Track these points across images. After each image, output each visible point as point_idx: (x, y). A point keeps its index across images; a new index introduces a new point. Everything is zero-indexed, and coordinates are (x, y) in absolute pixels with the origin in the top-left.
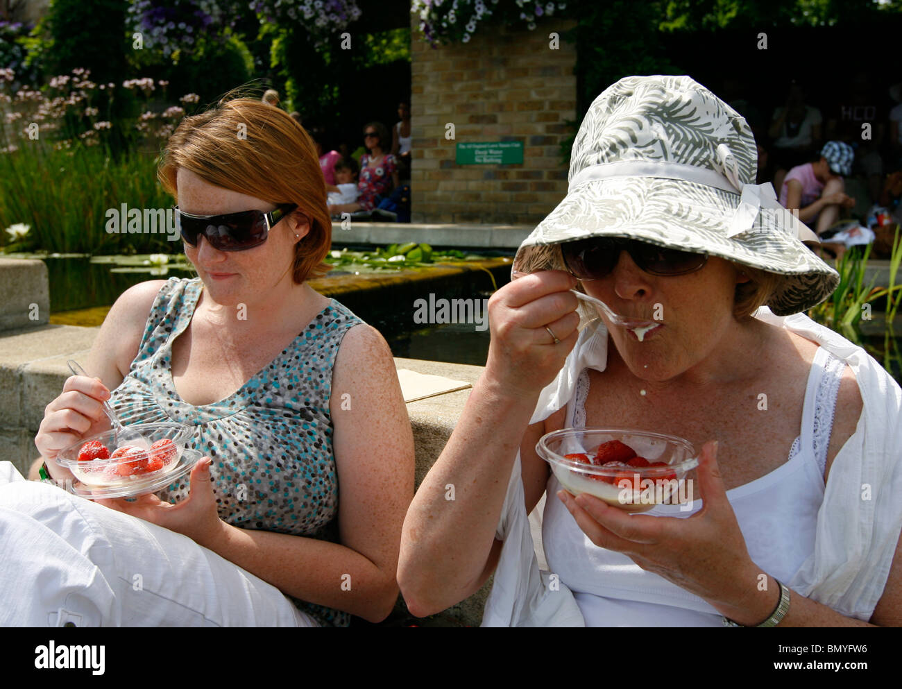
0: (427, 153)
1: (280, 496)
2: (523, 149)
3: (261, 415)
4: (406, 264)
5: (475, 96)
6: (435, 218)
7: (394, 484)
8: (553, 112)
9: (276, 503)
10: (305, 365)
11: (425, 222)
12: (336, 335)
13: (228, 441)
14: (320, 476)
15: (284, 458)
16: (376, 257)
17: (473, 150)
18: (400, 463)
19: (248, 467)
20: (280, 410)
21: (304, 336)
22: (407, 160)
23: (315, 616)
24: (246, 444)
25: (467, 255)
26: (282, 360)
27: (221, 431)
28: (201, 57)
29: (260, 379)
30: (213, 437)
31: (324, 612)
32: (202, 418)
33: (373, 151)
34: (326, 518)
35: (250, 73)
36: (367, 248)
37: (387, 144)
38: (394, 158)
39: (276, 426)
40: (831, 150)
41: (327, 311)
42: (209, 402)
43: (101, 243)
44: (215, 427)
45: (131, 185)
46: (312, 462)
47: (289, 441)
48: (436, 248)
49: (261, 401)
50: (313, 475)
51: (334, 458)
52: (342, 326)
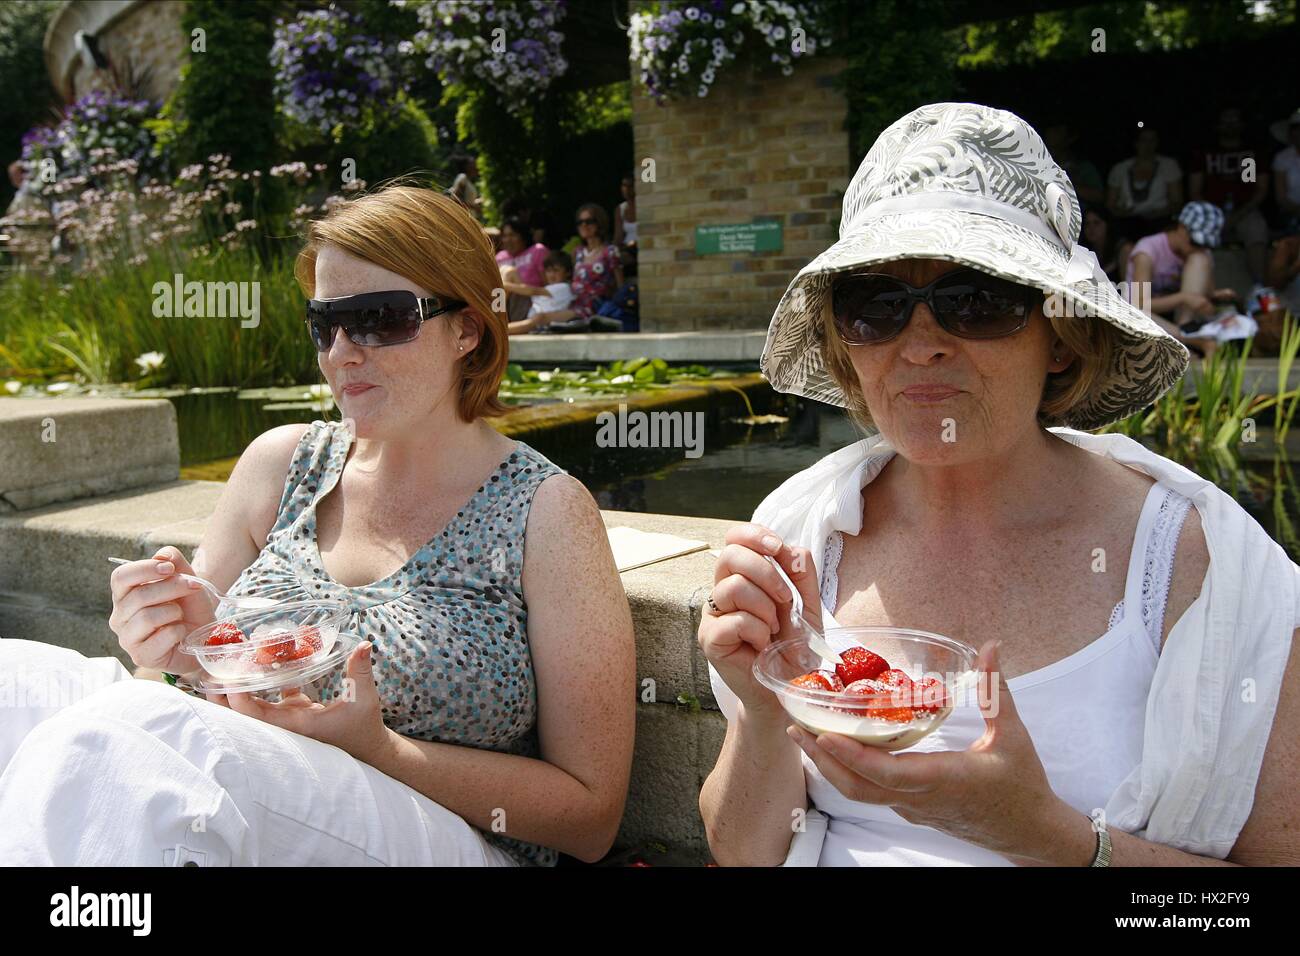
0: (658, 242)
1: (462, 702)
2: (781, 232)
3: (435, 597)
4: (635, 386)
5: (717, 165)
6: (671, 325)
7: (608, 682)
8: (818, 180)
9: (457, 712)
10: (488, 532)
11: (658, 331)
12: (527, 490)
13: (393, 633)
14: (513, 674)
15: (465, 653)
16: (595, 379)
17: (717, 235)
18: (614, 655)
19: (421, 666)
20: (459, 590)
21: (485, 492)
22: (633, 251)
23: (511, 851)
24: (417, 636)
25: (713, 372)
26: (458, 524)
27: (384, 620)
28: (371, 132)
29: (431, 550)
30: (374, 627)
31: (523, 847)
32: (360, 604)
33: (590, 241)
34: (522, 729)
35: (432, 150)
36: (584, 367)
37: (608, 232)
38: (616, 249)
39: (454, 612)
40: (1192, 214)
41: (514, 459)
42: (367, 581)
43: (251, 373)
44: (376, 615)
45: (286, 298)
46: (502, 656)
47: (472, 631)
48: (672, 364)
49: (434, 580)
50: (504, 674)
51: (529, 650)
52: (533, 476)
